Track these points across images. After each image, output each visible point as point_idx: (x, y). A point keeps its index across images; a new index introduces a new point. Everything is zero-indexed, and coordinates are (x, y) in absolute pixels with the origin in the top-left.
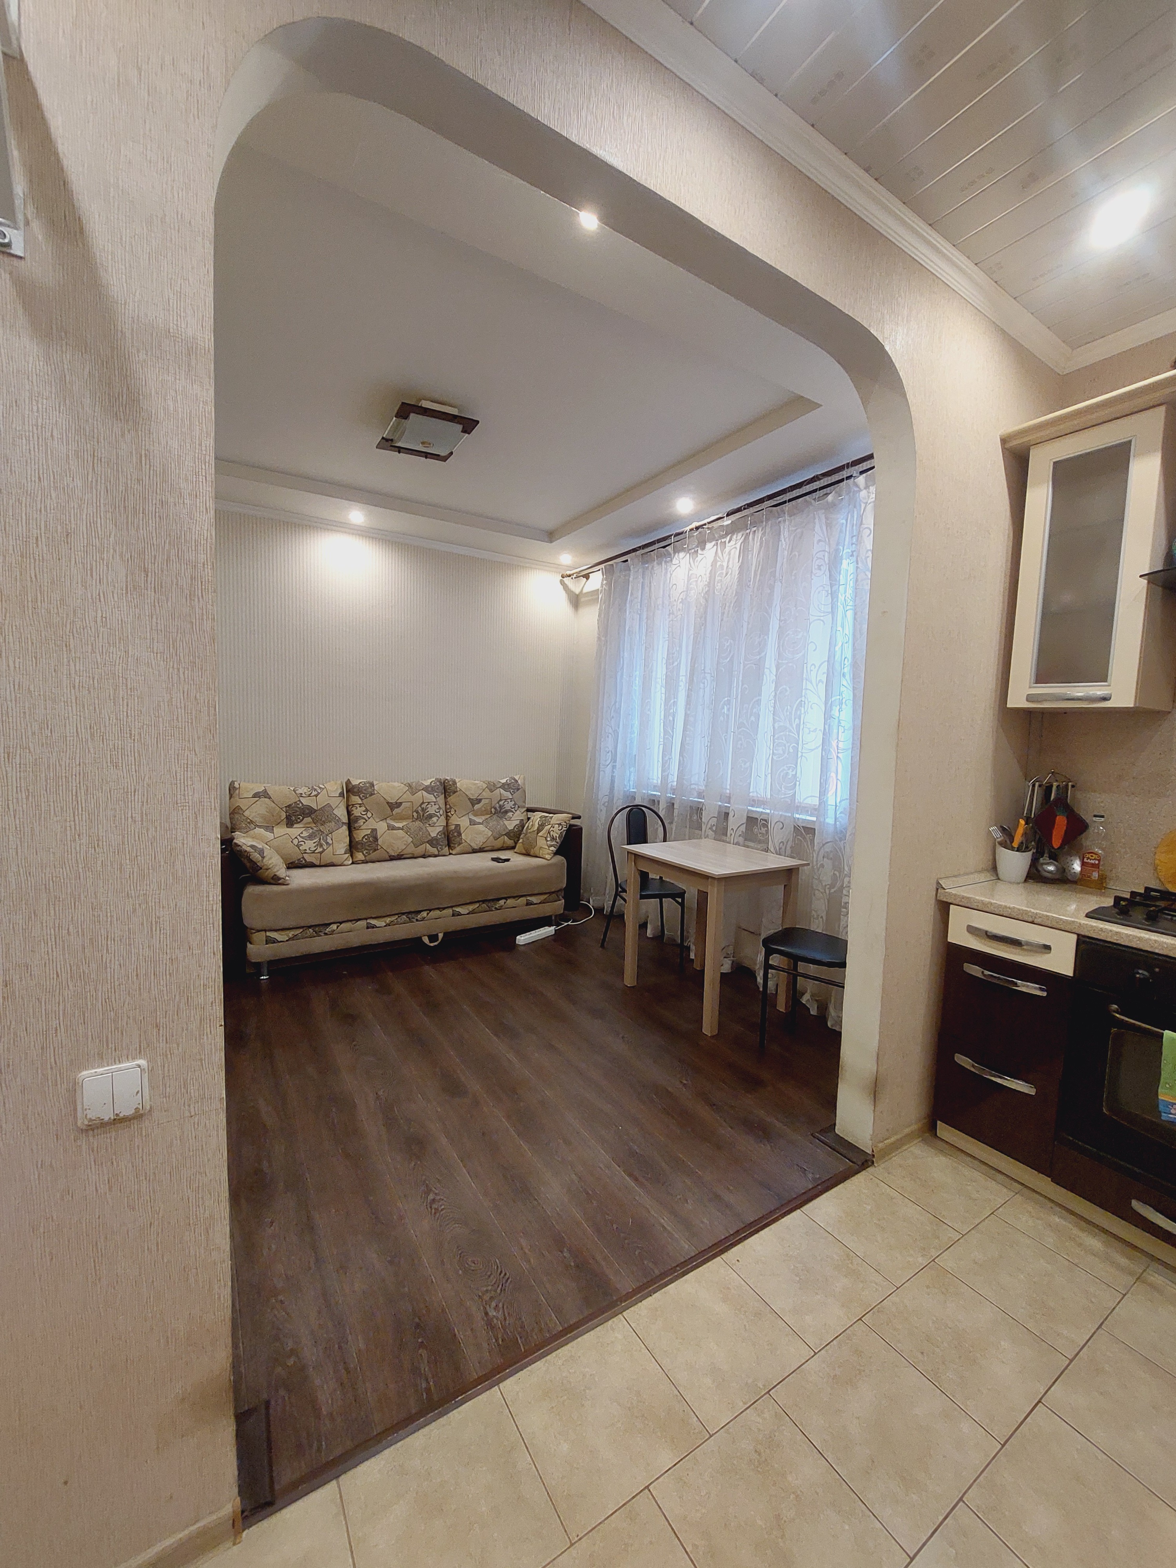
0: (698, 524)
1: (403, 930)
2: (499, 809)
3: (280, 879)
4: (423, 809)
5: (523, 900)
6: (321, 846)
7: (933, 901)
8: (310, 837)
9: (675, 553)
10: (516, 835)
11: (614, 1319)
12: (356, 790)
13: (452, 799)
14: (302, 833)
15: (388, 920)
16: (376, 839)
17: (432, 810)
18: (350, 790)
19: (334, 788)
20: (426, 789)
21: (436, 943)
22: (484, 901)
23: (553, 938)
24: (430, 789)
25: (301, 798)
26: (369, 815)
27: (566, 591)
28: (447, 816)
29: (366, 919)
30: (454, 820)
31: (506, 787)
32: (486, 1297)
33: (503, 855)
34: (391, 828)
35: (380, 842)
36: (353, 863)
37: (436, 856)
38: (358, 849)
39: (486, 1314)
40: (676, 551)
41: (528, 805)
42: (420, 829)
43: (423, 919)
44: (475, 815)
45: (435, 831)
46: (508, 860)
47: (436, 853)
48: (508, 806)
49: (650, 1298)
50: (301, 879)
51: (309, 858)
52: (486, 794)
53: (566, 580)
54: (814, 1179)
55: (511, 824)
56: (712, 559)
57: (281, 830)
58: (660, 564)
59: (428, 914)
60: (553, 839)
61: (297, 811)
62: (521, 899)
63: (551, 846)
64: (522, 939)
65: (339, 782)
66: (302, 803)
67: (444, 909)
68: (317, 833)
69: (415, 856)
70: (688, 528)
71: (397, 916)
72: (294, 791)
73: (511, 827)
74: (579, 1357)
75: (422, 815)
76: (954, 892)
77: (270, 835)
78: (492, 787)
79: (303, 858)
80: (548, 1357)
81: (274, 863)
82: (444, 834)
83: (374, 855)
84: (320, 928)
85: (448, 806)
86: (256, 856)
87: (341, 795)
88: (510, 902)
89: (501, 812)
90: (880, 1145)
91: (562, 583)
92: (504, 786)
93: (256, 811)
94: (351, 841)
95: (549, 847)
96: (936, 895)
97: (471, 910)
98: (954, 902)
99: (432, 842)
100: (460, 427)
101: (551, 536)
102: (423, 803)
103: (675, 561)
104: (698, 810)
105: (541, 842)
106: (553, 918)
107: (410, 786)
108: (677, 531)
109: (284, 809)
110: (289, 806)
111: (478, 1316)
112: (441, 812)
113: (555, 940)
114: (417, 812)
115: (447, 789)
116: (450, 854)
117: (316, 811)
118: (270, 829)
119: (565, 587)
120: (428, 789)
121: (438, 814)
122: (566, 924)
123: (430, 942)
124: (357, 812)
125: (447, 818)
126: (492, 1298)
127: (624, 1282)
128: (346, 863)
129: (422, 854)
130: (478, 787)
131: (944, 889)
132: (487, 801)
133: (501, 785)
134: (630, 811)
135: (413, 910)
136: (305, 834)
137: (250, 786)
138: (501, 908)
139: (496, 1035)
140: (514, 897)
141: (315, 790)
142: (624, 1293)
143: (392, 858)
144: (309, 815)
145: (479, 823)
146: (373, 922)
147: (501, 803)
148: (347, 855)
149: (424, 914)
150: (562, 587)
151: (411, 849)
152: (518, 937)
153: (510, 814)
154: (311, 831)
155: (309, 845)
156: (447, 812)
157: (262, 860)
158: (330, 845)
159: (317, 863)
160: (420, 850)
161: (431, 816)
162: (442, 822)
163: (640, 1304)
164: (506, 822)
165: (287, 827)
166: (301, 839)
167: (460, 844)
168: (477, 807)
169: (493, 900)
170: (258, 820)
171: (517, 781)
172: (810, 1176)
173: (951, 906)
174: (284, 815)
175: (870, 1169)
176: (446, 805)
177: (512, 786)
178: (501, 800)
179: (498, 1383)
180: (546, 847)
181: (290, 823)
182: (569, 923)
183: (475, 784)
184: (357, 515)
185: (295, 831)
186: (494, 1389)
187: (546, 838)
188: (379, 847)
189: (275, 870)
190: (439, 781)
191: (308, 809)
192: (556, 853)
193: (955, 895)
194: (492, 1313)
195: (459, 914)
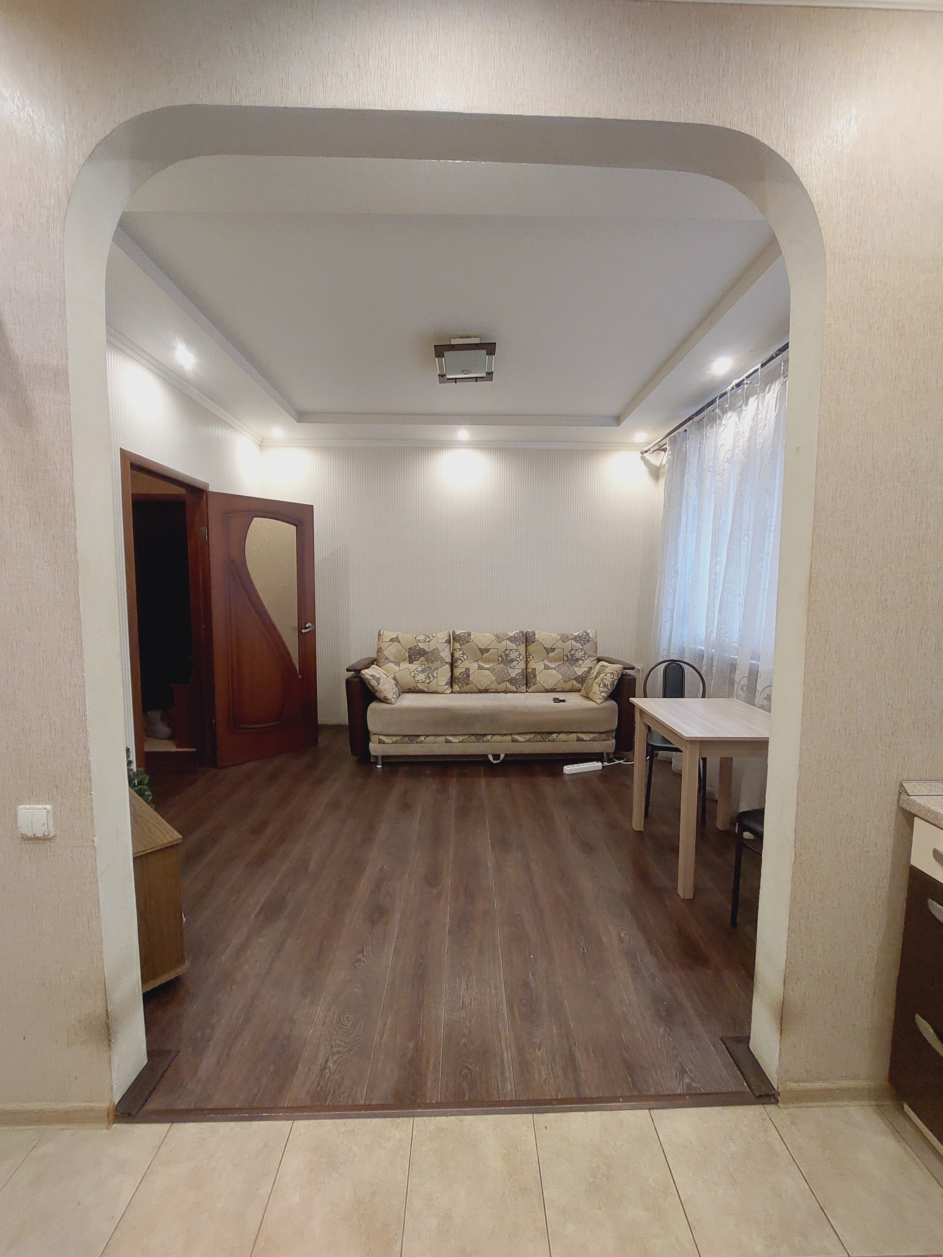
0: (737, 381)
1: (473, 748)
2: (570, 658)
3: (388, 699)
4: (506, 655)
5: (574, 736)
6: (429, 678)
7: (895, 807)
8: (423, 671)
9: (723, 414)
10: (582, 680)
11: (406, 1119)
12: (457, 638)
13: (531, 647)
14: (417, 668)
15: (461, 738)
16: (468, 676)
17: (513, 655)
18: (454, 639)
19: (442, 636)
20: (510, 639)
21: (498, 761)
22: (539, 733)
23: (600, 772)
24: (513, 639)
25: (419, 643)
26: (465, 657)
27: (646, 466)
28: (527, 661)
29: (445, 735)
30: (532, 665)
31: (578, 639)
32: (335, 1050)
33: (561, 696)
34: (480, 668)
35: (471, 678)
36: (452, 692)
37: (515, 692)
38: (456, 682)
39: (326, 1062)
40: (724, 412)
41: (599, 655)
42: (503, 670)
43: (488, 741)
44: (551, 662)
45: (515, 671)
46: (564, 701)
47: (515, 690)
48: (579, 655)
49: (445, 1117)
50: (410, 701)
51: (421, 686)
52: (560, 644)
53: (645, 455)
54: (689, 1086)
55: (580, 671)
56: (754, 413)
57: (405, 665)
58: (712, 427)
59: (492, 738)
60: (605, 686)
61: (415, 652)
62: (572, 735)
63: (603, 692)
64: (568, 769)
65: (447, 632)
66: (419, 647)
67: (505, 735)
68: (427, 669)
69: (498, 691)
70: (730, 388)
71: (468, 736)
72: (415, 638)
73: (579, 673)
74: (358, 1134)
75: (505, 659)
76: (918, 801)
77: (397, 668)
78: (565, 638)
79: (417, 686)
80: (338, 1121)
81: (386, 688)
82: (523, 675)
83: (466, 688)
84: (412, 738)
85: (528, 653)
86: (374, 683)
87: (448, 641)
88: (563, 736)
89: (572, 660)
90: (792, 1085)
91: (643, 458)
92: (575, 639)
93: (390, 651)
94: (452, 676)
95: (600, 693)
96: (899, 801)
97: (527, 739)
98: (918, 815)
99: (512, 681)
100: (485, 351)
101: (618, 420)
102: (506, 650)
103: (724, 422)
104: (733, 667)
105: (596, 688)
106: (605, 755)
107: (497, 636)
108: (722, 393)
109: (408, 650)
110: (410, 649)
111: (321, 1060)
112: (521, 658)
113: (601, 775)
114: (501, 656)
115: (527, 639)
116: (527, 692)
117: (428, 653)
118: (398, 664)
119: (646, 462)
120: (512, 639)
121: (518, 659)
122: (618, 762)
123: (494, 760)
124: (457, 655)
125: (527, 663)
126: (338, 1052)
127: (433, 1092)
128: (445, 692)
129: (504, 690)
130: (553, 639)
131: (908, 795)
132: (560, 650)
133: (573, 636)
134: (669, 665)
135: (479, 733)
136: (419, 669)
137: (389, 633)
138: (553, 741)
139: (493, 847)
140: (566, 733)
141: (429, 637)
142: (428, 1101)
143: (480, 692)
144: (423, 655)
145: (552, 668)
146: (450, 738)
147: (572, 652)
148: (448, 686)
149: (489, 737)
150: (643, 462)
151: (494, 686)
152: (565, 767)
153: (581, 662)
154: (424, 667)
155: (421, 677)
156: (527, 658)
157: (378, 686)
158: (435, 678)
159: (426, 690)
160: (502, 686)
161: (512, 661)
162: (522, 665)
163: (433, 1118)
164: (576, 669)
165: (409, 663)
166: (416, 673)
167: (535, 684)
168: (551, 655)
169: (547, 733)
170: (392, 658)
171: (588, 634)
172: (687, 1080)
173: (916, 818)
174: (407, 655)
175: (770, 1108)
176: (526, 652)
177: (584, 639)
178: (572, 650)
179: (294, 1119)
180: (599, 692)
181: (411, 661)
182: (621, 762)
183: (550, 636)
184: (463, 433)
185: (412, 667)
186: (290, 1122)
187: (599, 685)
188: (470, 682)
189: (385, 693)
190: (522, 632)
191: (423, 651)
192: (606, 699)
193: (920, 805)
194: (330, 1064)
195: (517, 741)
